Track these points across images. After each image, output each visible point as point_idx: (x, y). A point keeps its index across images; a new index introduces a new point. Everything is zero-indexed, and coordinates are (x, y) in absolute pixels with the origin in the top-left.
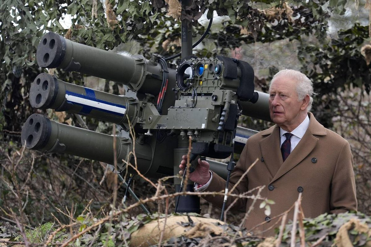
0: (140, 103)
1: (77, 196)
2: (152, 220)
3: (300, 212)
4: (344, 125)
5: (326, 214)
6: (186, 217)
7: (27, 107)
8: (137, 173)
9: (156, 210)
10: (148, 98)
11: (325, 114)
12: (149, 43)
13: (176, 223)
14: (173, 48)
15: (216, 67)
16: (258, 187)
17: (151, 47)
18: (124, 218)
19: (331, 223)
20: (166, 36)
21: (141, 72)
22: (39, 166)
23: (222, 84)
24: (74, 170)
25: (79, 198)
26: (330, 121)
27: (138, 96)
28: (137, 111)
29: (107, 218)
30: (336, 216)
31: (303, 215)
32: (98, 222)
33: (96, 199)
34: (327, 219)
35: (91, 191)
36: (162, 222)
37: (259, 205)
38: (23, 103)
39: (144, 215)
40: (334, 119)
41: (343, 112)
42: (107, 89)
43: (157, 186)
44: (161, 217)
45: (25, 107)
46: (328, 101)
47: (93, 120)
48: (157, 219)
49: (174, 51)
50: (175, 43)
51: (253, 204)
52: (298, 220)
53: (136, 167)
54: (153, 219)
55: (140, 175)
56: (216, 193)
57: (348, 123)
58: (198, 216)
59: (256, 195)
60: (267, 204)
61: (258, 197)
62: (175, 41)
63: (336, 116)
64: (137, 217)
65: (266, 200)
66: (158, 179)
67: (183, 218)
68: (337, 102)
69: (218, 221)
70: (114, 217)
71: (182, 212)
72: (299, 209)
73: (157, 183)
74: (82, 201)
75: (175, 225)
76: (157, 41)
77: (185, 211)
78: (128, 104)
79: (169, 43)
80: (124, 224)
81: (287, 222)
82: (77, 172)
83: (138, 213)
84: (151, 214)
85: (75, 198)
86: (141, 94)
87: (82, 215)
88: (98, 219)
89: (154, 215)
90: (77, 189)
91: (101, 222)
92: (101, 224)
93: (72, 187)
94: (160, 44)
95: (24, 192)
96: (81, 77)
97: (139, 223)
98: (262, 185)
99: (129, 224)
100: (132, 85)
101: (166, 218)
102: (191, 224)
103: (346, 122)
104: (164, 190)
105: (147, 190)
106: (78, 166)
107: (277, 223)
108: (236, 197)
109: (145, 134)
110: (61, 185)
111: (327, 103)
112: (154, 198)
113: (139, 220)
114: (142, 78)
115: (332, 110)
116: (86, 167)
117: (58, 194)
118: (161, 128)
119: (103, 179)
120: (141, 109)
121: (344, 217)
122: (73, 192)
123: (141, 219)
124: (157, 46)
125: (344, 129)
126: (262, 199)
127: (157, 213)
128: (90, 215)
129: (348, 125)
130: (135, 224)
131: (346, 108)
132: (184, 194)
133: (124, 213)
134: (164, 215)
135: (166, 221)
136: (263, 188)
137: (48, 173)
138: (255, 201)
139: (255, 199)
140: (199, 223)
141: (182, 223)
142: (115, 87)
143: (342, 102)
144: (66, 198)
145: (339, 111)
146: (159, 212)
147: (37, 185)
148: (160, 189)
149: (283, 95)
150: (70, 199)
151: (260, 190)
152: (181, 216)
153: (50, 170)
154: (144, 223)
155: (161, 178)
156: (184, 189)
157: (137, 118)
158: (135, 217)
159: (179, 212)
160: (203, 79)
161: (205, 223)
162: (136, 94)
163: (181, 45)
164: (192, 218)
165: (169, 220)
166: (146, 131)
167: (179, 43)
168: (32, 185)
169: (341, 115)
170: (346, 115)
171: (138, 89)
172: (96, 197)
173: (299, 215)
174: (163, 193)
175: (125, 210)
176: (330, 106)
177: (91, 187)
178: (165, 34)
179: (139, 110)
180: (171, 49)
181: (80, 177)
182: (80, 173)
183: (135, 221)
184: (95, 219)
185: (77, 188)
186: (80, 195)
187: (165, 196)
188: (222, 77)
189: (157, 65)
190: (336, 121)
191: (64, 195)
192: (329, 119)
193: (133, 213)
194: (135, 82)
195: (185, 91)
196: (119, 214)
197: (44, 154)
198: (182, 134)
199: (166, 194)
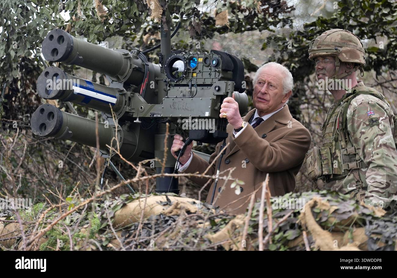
0: (129, 93)
1: (69, 179)
3: (267, 191)
4: (312, 112)
6: (165, 197)
7: (23, 99)
8: (120, 157)
9: (138, 191)
10: (132, 88)
11: (293, 102)
12: (131, 37)
13: (155, 202)
14: (153, 41)
15: (213, 61)
16: (229, 169)
17: (133, 41)
18: (108, 198)
20: (147, 30)
21: (127, 65)
22: (34, 152)
23: (221, 76)
24: (66, 154)
25: (71, 180)
26: (298, 108)
27: (124, 87)
28: (126, 101)
29: (93, 198)
30: (301, 195)
31: (270, 194)
32: (84, 202)
33: (86, 181)
35: (81, 174)
36: (142, 201)
38: (19, 95)
39: (127, 195)
40: (302, 106)
41: (310, 100)
42: (94, 79)
43: (138, 168)
44: (142, 197)
46: (297, 90)
47: (83, 109)
48: (138, 198)
49: (154, 44)
50: (155, 36)
51: (225, 184)
52: (265, 199)
53: (119, 151)
54: (134, 199)
55: (122, 159)
56: (192, 175)
57: (315, 110)
58: (175, 196)
60: (238, 184)
61: (230, 177)
63: (304, 103)
64: (121, 197)
65: (237, 180)
66: (138, 163)
67: (162, 198)
68: (305, 91)
69: (194, 200)
70: (99, 197)
71: (161, 192)
72: (267, 188)
73: (138, 166)
74: (73, 183)
75: (154, 204)
76: (139, 35)
77: (163, 192)
78: (117, 95)
79: (149, 37)
80: (108, 203)
81: (256, 200)
82: (68, 156)
83: (121, 194)
84: (133, 195)
85: (67, 181)
86: (127, 85)
87: (70, 196)
88: (84, 199)
89: (136, 195)
90: (69, 173)
91: (87, 201)
92: (88, 204)
93: (64, 170)
94: (141, 38)
95: (18, 175)
96: (71, 70)
97: (122, 203)
99: (113, 204)
100: (120, 77)
101: (146, 198)
102: (169, 203)
103: (313, 109)
104: (144, 172)
105: (133, 173)
106: (69, 151)
107: (246, 202)
108: (209, 178)
109: (135, 121)
110: (55, 169)
111: (295, 92)
112: (135, 179)
113: (122, 200)
114: (129, 72)
115: (300, 99)
116: (77, 152)
117: (52, 177)
118: (155, 116)
119: (92, 162)
120: (130, 99)
121: (307, 195)
122: (65, 175)
123: (124, 199)
124: (139, 40)
125: (311, 116)
126: (233, 179)
127: (138, 193)
128: (77, 195)
129: (314, 112)
130: (118, 204)
131: (313, 96)
132: (162, 176)
133: (108, 193)
134: (144, 195)
135: (146, 200)
136: (233, 169)
137: (42, 158)
138: (226, 182)
139: (227, 180)
140: (176, 202)
141: (161, 202)
142: (101, 79)
143: (308, 91)
144: (59, 180)
145: (306, 99)
146: (140, 192)
147: (33, 169)
148: (141, 171)
149: (271, 86)
150: (63, 181)
151: (231, 171)
152: (160, 195)
153: (45, 155)
154: (126, 203)
155: (141, 161)
156: (162, 171)
157: (126, 107)
158: (119, 198)
159: (158, 192)
160: (197, 71)
161: (182, 202)
162: (122, 85)
163: (160, 39)
164: (170, 197)
165: (149, 199)
166: (135, 119)
167: (159, 36)
168: (28, 169)
169: (309, 103)
170: (313, 102)
171: (124, 81)
172: (86, 179)
173: (267, 194)
174: (143, 175)
175: (109, 191)
176: (298, 94)
177: (82, 171)
178: (146, 28)
179: (127, 99)
180: (151, 43)
181: (71, 161)
182: (72, 158)
183: (119, 201)
184: (82, 200)
185: (69, 171)
186: (72, 178)
187: (145, 177)
188: (220, 70)
189: (138, 59)
190: (304, 109)
191: (57, 177)
193: (115, 194)
194: (122, 75)
195: (176, 82)
196: (103, 194)
197: (38, 141)
198: (179, 121)
199: (146, 176)
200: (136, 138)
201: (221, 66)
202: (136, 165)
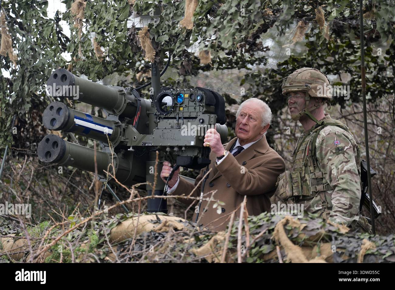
0: (123, 125)
1: (71, 200)
2: (128, 218)
3: (245, 211)
4: (284, 141)
5: (266, 213)
6: (155, 216)
7: (31, 130)
8: (115, 181)
9: (131, 211)
10: (126, 120)
12: (125, 73)
13: (147, 221)
14: (145, 78)
15: (198, 96)
17: (126, 76)
18: (105, 217)
19: (271, 219)
20: (140, 69)
21: (122, 100)
22: (40, 176)
23: (204, 110)
24: (68, 178)
26: (272, 138)
27: (119, 119)
28: (121, 132)
29: (92, 217)
31: (247, 214)
32: (84, 220)
33: (86, 202)
34: (266, 217)
35: (82, 196)
36: (135, 219)
37: (212, 205)
38: (27, 126)
39: (122, 215)
40: (276, 136)
41: (283, 131)
42: (93, 113)
43: (131, 191)
44: (135, 216)
45: (29, 129)
47: (83, 138)
48: (131, 217)
49: (146, 81)
50: (146, 75)
52: (243, 217)
53: (114, 175)
55: (117, 183)
56: (179, 196)
57: (287, 140)
58: (164, 215)
59: (210, 197)
60: (219, 205)
61: (212, 199)
62: (147, 73)
63: (277, 134)
64: (116, 216)
65: (218, 201)
66: (132, 186)
67: (153, 217)
68: (278, 123)
69: (180, 219)
70: (97, 216)
71: (151, 211)
72: (244, 209)
73: (132, 189)
74: (75, 203)
77: (153, 212)
78: (113, 126)
79: (142, 75)
80: (105, 221)
81: (234, 219)
82: (70, 180)
83: (117, 213)
84: (127, 214)
85: (69, 202)
86: (121, 118)
87: (72, 215)
88: (84, 218)
89: (129, 214)
91: (87, 219)
92: (87, 222)
93: (67, 193)
94: (134, 75)
95: (26, 197)
97: (117, 221)
98: (215, 190)
99: (109, 222)
100: (115, 111)
101: (138, 217)
102: (158, 221)
103: (285, 139)
106: (71, 176)
108: (194, 200)
109: (129, 150)
110: (58, 191)
112: (129, 201)
113: (117, 219)
114: (123, 106)
115: (274, 130)
116: (78, 177)
117: (56, 198)
118: (146, 145)
119: (92, 185)
120: (124, 130)
122: (67, 197)
123: (119, 218)
124: (132, 77)
125: (283, 144)
126: (215, 200)
128: (78, 215)
130: (114, 222)
132: (153, 197)
133: (105, 213)
134: (137, 214)
135: (138, 219)
136: (215, 192)
137: (47, 181)
138: (209, 203)
139: (209, 201)
140: (165, 220)
141: (152, 220)
142: (99, 112)
143: (281, 123)
144: (62, 201)
145: (279, 130)
146: (133, 212)
147: (39, 191)
148: (134, 193)
149: (251, 118)
150: (65, 202)
151: (213, 194)
152: (151, 215)
153: (49, 180)
154: (121, 221)
155: (134, 185)
156: (153, 193)
157: (121, 137)
158: (115, 217)
159: (149, 211)
160: (184, 105)
161: (170, 221)
162: (118, 118)
164: (159, 216)
165: (141, 218)
166: (129, 147)
167: (150, 74)
168: (35, 191)
169: (281, 134)
171: (119, 114)
172: (86, 200)
173: (244, 213)
174: (136, 196)
176: (272, 126)
177: (82, 193)
178: (138, 67)
179: (122, 130)
180: (143, 80)
181: (73, 184)
182: (73, 181)
183: (114, 219)
184: (82, 218)
185: (71, 193)
186: (74, 199)
187: (137, 199)
188: (204, 104)
189: (131, 95)
190: (277, 139)
191: (60, 199)
192: (271, 137)
193: (111, 213)
194: (117, 109)
195: (165, 116)
196: (101, 214)
197: (44, 167)
198: (168, 149)
199: (138, 197)
200: (130, 165)
201: (204, 101)
202: (130, 188)
